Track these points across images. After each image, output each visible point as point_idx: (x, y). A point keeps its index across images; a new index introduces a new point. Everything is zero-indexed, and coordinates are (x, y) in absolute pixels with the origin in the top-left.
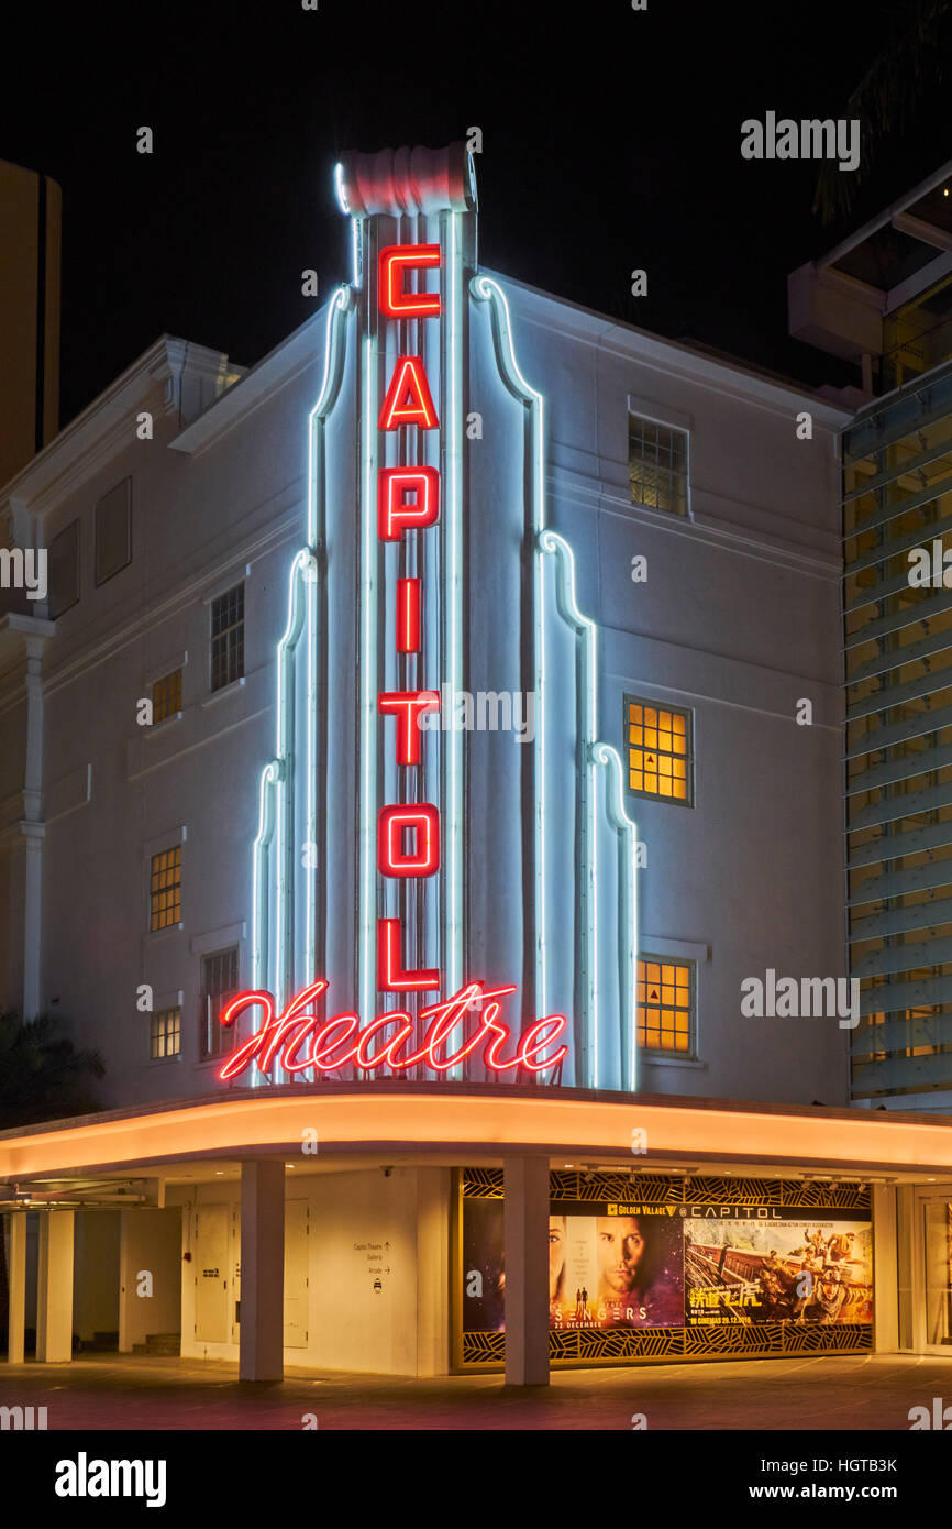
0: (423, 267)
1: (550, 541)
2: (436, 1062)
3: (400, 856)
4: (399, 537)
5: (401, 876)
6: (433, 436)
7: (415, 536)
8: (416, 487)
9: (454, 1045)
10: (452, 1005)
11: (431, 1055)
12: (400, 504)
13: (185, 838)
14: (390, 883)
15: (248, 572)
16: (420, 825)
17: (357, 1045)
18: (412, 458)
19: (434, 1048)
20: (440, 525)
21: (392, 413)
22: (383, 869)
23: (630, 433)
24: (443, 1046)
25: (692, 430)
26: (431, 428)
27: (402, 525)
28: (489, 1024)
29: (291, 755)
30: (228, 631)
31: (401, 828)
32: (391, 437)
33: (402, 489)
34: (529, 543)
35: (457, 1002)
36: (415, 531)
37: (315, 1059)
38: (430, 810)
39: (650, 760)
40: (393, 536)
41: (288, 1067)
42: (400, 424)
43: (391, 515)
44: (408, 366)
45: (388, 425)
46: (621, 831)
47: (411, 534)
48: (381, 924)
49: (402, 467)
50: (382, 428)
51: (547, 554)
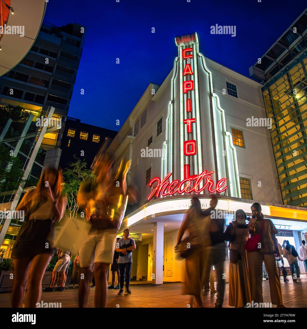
0: (190, 52)
1: (214, 95)
2: (197, 191)
3: (189, 151)
4: (187, 93)
5: (189, 156)
6: (192, 76)
7: (190, 92)
8: (189, 84)
9: (201, 186)
10: (200, 176)
11: (196, 189)
12: (187, 87)
13: (152, 165)
14: (187, 157)
15: (163, 115)
16: (192, 145)
17: (178, 188)
18: (189, 79)
19: (197, 187)
20: (194, 91)
21: (185, 73)
22: (185, 154)
23: (227, 84)
24: (199, 186)
25: (237, 85)
26: (192, 75)
27: (187, 91)
28: (208, 181)
29: (168, 139)
30: (159, 127)
31: (188, 146)
32: (185, 77)
33: (187, 85)
34: (211, 95)
35: (201, 176)
36: (190, 91)
37: (169, 192)
38: (194, 141)
39: (236, 139)
40: (185, 92)
41: (163, 195)
42: (186, 75)
43: (185, 89)
44: (188, 66)
45: (184, 75)
46: (233, 149)
47: (189, 92)
48: (185, 166)
49: (187, 81)
50: (183, 76)
51: (214, 97)
